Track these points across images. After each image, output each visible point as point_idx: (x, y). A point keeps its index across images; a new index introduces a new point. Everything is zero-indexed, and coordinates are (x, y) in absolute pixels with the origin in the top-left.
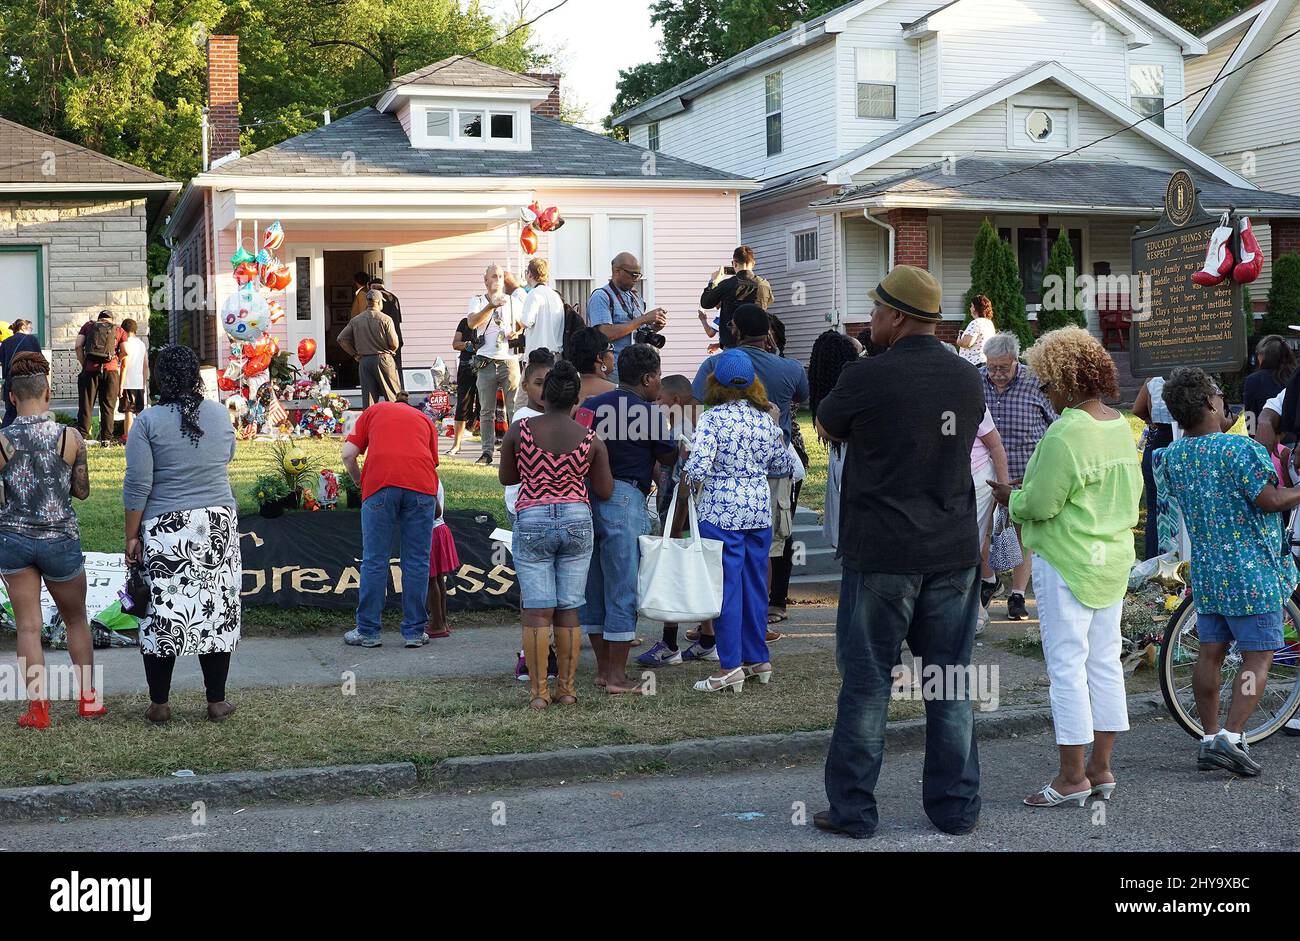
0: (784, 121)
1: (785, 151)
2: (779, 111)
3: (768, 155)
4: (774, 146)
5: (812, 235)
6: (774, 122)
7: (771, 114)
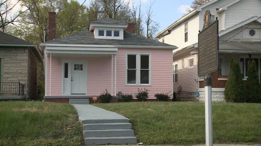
0: (188, 34)
1: (188, 41)
2: (187, 32)
3: (185, 42)
4: (186, 40)
5: (193, 60)
6: (186, 34)
7: (186, 32)
